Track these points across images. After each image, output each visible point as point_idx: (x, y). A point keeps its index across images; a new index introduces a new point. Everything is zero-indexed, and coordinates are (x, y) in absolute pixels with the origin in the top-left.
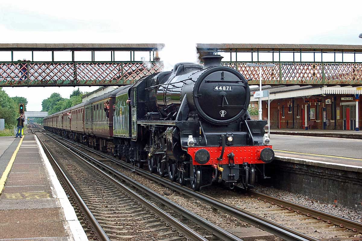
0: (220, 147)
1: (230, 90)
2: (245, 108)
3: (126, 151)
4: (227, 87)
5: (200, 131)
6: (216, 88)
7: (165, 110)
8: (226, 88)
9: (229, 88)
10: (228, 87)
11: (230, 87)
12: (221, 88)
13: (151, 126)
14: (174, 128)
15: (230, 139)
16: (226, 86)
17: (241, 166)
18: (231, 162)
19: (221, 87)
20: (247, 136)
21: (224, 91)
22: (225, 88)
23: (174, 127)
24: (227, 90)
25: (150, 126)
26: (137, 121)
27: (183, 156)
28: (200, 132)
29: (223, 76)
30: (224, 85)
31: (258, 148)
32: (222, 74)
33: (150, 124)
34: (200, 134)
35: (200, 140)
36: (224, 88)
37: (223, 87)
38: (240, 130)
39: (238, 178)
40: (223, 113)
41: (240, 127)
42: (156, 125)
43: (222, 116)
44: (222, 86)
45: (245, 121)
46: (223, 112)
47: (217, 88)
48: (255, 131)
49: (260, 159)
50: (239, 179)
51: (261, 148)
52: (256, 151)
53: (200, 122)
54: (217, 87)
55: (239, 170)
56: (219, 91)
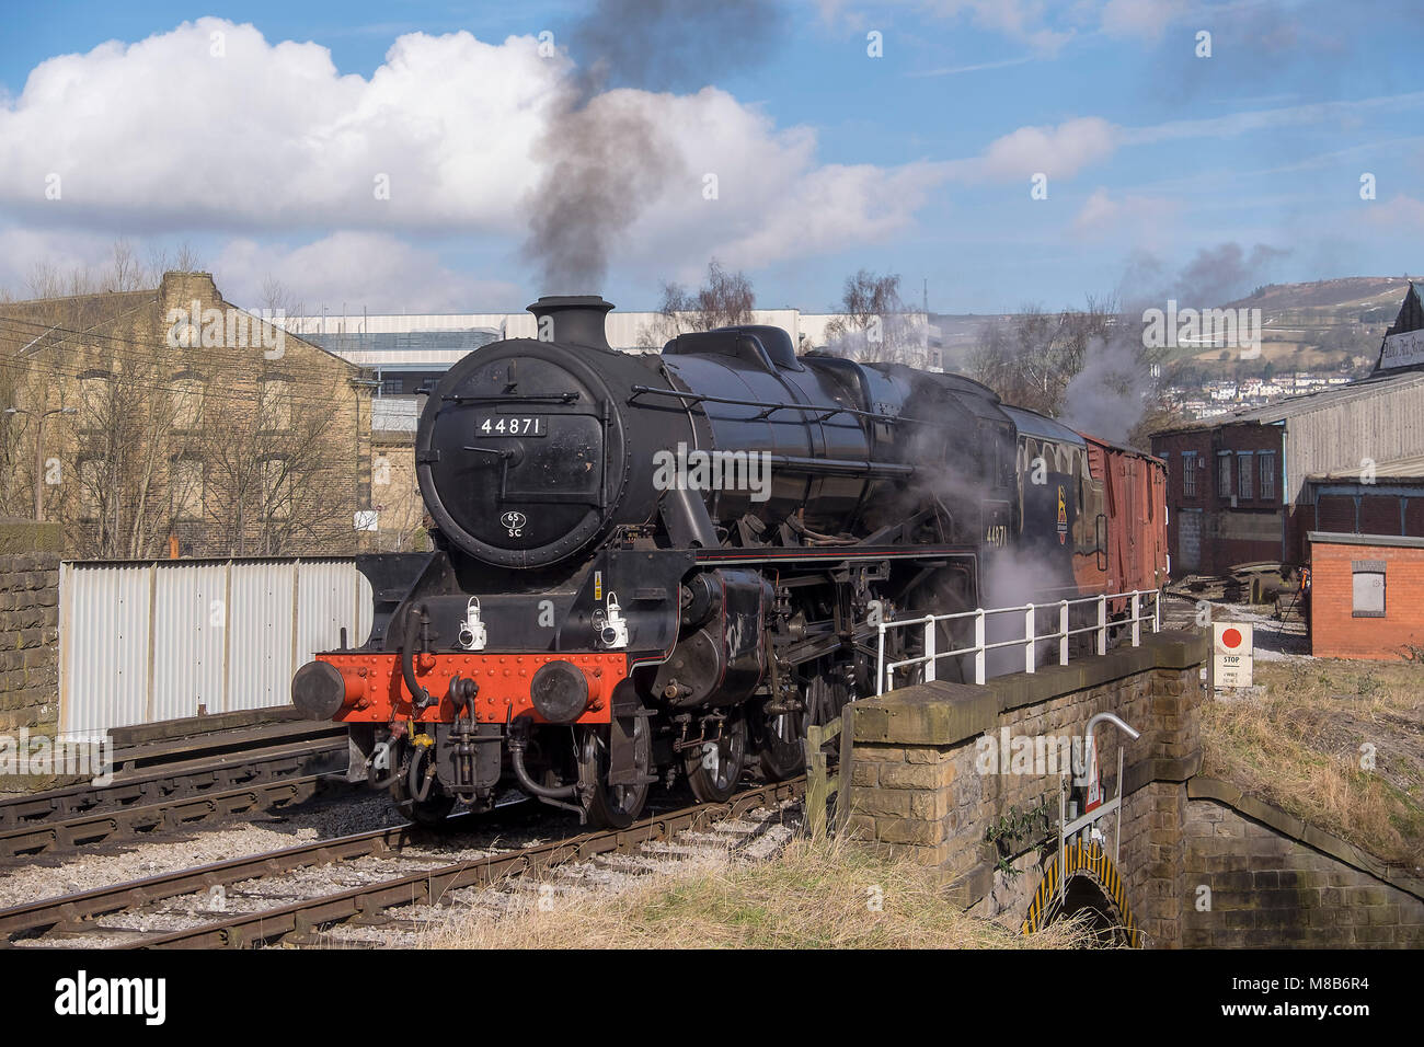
1: (536, 430)
2: (598, 504)
4: (524, 420)
6: (483, 428)
8: (522, 425)
9: (533, 423)
10: (529, 421)
11: (537, 421)
16: (521, 415)
18: (463, 713)
19: (502, 421)
21: (512, 439)
22: (516, 426)
24: (525, 431)
30: (515, 415)
32: (510, 370)
36: (513, 426)
37: (511, 422)
39: (496, 780)
40: (514, 522)
43: (511, 535)
44: (508, 416)
46: (513, 516)
48: (645, 593)
54: (488, 421)
55: (498, 747)
56: (495, 437)
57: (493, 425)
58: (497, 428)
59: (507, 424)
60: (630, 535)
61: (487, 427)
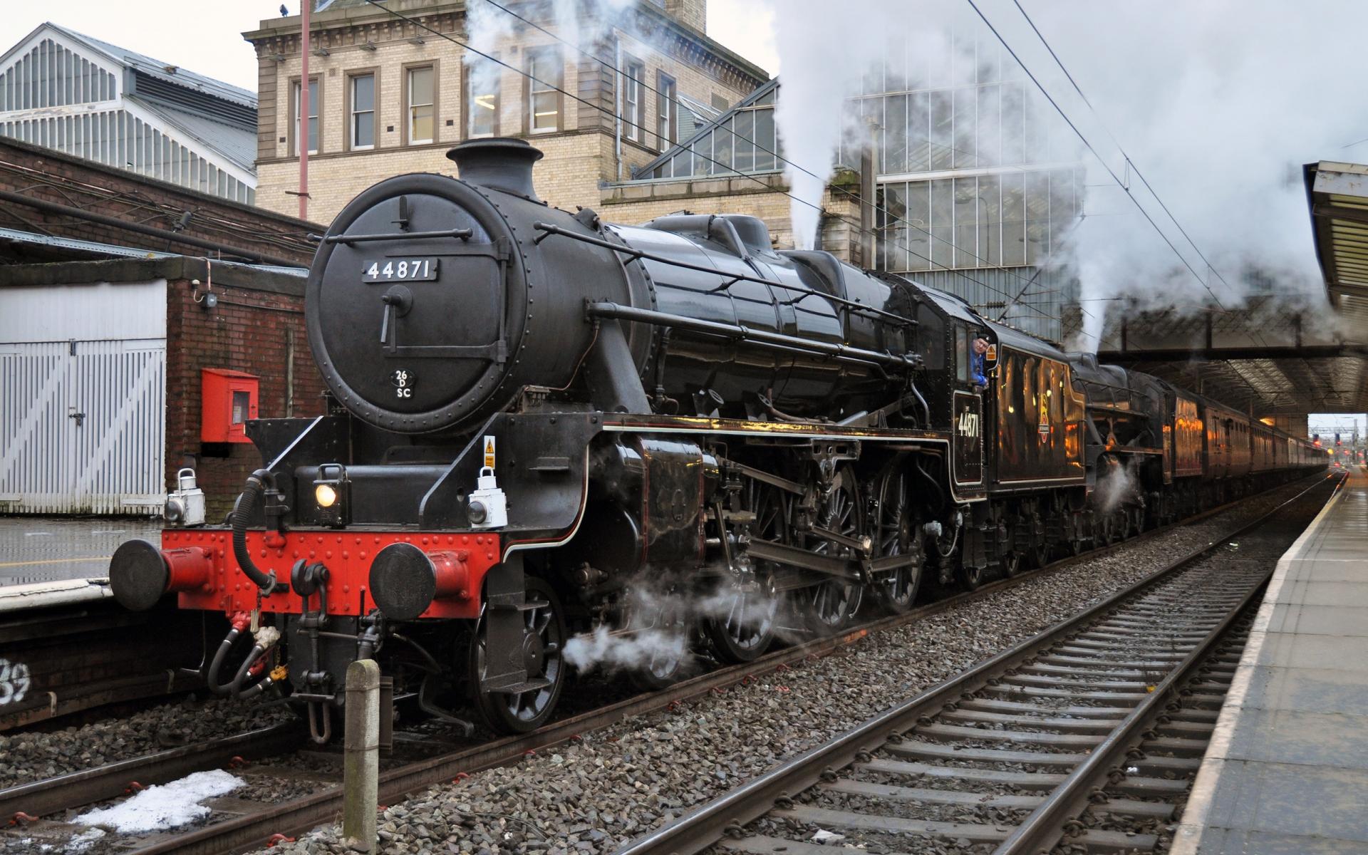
1: (426, 274)
4: (414, 263)
6: (370, 272)
8: (410, 269)
9: (422, 267)
11: (427, 262)
12: (388, 270)
15: (326, 496)
16: (410, 257)
21: (401, 282)
22: (404, 269)
24: (414, 275)
29: (403, 217)
30: (404, 256)
32: (402, 207)
36: (401, 269)
37: (399, 265)
40: (402, 381)
44: (396, 259)
46: (402, 375)
54: (374, 265)
56: (383, 284)
57: (380, 269)
58: (385, 272)
59: (395, 268)
60: (534, 396)
61: (373, 272)
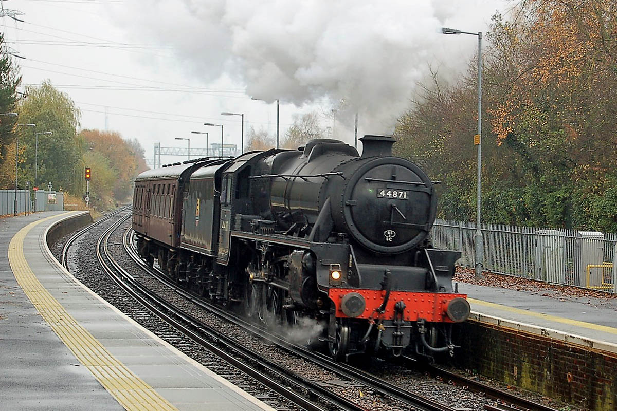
0: (382, 290)
1: (405, 197)
2: (426, 230)
3: (203, 277)
4: (400, 192)
5: (351, 262)
6: (381, 194)
7: (284, 217)
8: (399, 194)
10: (402, 193)
11: (405, 193)
12: (389, 194)
13: (260, 243)
14: (305, 253)
16: (398, 190)
17: (413, 323)
18: (398, 316)
19: (390, 192)
20: (427, 275)
21: (394, 199)
23: (307, 251)
24: (400, 197)
25: (258, 244)
26: (230, 232)
27: (318, 301)
28: (350, 264)
29: (395, 175)
31: (444, 297)
32: (394, 171)
33: (258, 240)
34: (350, 266)
35: (349, 276)
36: (395, 194)
37: (394, 192)
38: (416, 265)
39: (408, 344)
40: (390, 235)
41: (416, 259)
42: (271, 243)
43: (387, 240)
44: (392, 190)
45: (425, 250)
46: (390, 232)
47: (383, 193)
48: (440, 268)
49: (445, 315)
50: (410, 345)
51: (449, 297)
52: (440, 302)
53: (351, 246)
54: (383, 191)
55: (409, 330)
56: (386, 198)
59: (392, 193)
